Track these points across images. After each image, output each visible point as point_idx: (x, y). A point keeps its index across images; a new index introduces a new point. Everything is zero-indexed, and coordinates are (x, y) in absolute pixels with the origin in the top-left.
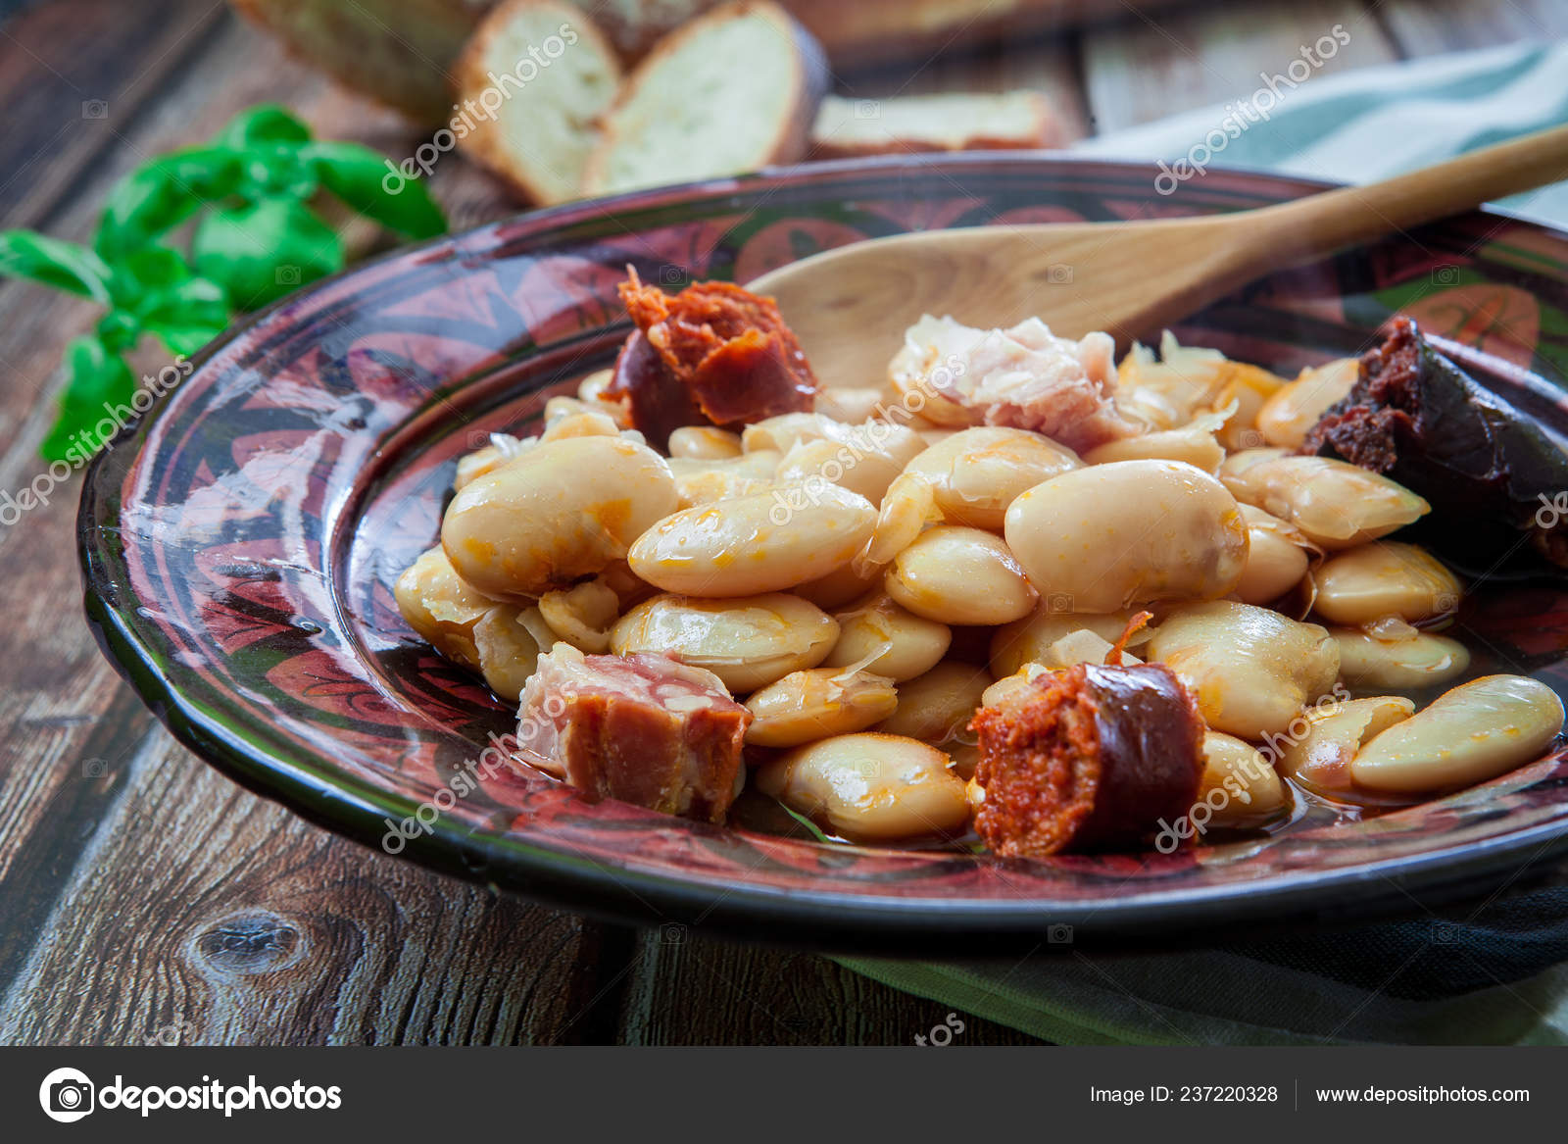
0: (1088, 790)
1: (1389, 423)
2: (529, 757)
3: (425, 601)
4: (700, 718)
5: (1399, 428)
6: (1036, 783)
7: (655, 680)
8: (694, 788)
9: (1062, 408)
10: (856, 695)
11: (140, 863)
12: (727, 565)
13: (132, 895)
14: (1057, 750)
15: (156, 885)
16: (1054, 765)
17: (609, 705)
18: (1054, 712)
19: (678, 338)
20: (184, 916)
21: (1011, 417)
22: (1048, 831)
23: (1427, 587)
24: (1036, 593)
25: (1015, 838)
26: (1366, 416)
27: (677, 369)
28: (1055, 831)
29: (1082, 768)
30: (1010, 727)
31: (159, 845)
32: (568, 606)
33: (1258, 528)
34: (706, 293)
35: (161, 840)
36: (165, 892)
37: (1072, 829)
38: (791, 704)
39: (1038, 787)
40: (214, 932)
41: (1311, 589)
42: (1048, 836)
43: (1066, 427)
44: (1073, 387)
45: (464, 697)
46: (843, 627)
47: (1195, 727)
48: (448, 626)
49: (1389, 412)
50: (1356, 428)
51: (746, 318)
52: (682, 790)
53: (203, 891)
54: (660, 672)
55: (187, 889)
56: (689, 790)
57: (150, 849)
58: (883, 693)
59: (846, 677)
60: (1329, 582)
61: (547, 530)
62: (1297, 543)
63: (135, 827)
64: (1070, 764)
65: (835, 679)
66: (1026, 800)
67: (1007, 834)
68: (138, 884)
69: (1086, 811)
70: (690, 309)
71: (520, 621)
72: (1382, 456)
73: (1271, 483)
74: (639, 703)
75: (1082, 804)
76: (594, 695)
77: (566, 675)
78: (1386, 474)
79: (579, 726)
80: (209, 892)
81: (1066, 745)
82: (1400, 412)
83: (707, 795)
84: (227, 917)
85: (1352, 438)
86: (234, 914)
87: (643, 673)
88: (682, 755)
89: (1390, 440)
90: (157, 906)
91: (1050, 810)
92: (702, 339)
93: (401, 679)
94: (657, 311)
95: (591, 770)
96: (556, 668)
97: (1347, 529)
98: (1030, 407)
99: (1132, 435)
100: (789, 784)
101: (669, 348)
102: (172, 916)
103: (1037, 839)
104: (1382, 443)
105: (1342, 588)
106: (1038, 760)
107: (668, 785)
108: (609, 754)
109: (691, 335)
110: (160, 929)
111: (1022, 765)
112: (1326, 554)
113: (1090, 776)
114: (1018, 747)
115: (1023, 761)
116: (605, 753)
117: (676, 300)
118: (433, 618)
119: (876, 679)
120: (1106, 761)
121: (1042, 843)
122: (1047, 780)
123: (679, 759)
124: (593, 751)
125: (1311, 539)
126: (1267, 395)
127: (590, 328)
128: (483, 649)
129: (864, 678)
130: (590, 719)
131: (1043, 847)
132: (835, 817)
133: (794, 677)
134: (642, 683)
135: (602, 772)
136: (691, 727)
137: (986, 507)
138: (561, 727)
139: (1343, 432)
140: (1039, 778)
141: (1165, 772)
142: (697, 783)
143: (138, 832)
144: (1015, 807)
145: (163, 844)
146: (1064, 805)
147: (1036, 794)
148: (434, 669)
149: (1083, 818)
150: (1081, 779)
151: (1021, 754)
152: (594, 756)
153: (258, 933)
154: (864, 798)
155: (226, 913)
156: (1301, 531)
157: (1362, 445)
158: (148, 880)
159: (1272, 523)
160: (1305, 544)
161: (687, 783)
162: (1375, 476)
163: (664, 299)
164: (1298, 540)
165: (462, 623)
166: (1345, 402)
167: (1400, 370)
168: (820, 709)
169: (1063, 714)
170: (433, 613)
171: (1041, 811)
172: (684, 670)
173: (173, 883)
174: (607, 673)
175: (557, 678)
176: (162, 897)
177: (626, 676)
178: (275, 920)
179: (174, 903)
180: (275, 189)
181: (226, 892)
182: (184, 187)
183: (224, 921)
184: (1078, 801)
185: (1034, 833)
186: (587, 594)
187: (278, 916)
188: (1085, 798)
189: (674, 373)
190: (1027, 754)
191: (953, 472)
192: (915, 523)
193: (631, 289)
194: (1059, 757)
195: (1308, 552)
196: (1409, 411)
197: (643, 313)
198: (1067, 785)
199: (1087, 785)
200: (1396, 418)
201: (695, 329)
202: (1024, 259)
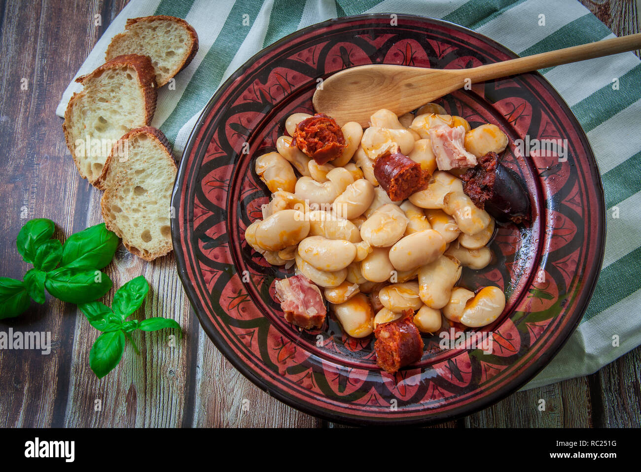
7: (306, 293)
17: (295, 314)
32: (285, 253)
41: (459, 240)
54: (306, 287)
58: (357, 291)
70: (312, 132)
74: (301, 314)
76: (292, 309)
77: (285, 292)
92: (315, 142)
96: (283, 289)
109: (312, 142)
134: (302, 296)
159: (453, 228)
174: (294, 290)
177: (299, 292)
202: (404, 79)
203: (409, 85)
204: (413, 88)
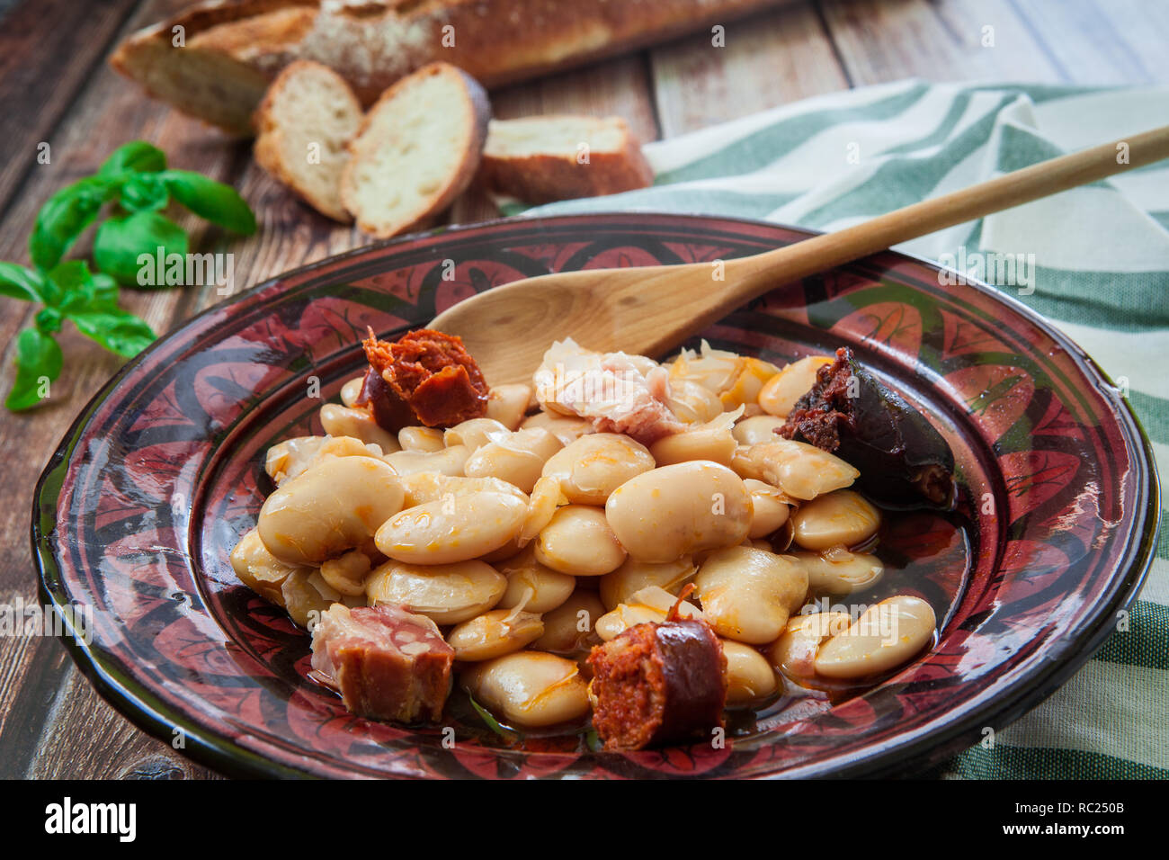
0: (658, 712)
1: (834, 422)
2: (319, 676)
3: (250, 567)
4: (422, 659)
5: (840, 424)
6: (628, 704)
7: (396, 627)
8: (421, 701)
9: (639, 422)
10: (518, 630)
11: (84, 722)
12: (435, 549)
13: (80, 746)
14: (639, 685)
15: (94, 739)
16: (638, 695)
17: (366, 654)
18: (637, 661)
19: (401, 372)
20: (113, 762)
21: (608, 427)
22: (636, 736)
23: (858, 526)
24: (625, 552)
25: (616, 736)
26: (822, 416)
27: (401, 394)
28: (639, 736)
29: (655, 698)
30: (612, 665)
31: (95, 707)
32: (339, 570)
33: (759, 494)
34: (416, 339)
35: (96, 704)
36: (100, 743)
37: (649, 736)
38: (479, 639)
39: (628, 706)
40: (132, 773)
41: (791, 533)
42: (635, 739)
43: (642, 429)
44: (645, 408)
45: (277, 628)
46: (509, 580)
47: (721, 665)
48: (265, 583)
49: (834, 414)
50: (816, 424)
51: (442, 352)
52: (414, 703)
53: (123, 743)
54: (397, 619)
55: (113, 741)
56: (418, 703)
57: (89, 712)
58: (536, 625)
59: (512, 617)
60: (803, 525)
61: (324, 524)
62: (782, 502)
63: (79, 694)
64: (648, 694)
65: (505, 621)
66: (622, 714)
67: (611, 733)
68: (83, 738)
69: (658, 724)
70: (407, 351)
71: (309, 581)
72: (831, 442)
73: (767, 459)
74: (385, 652)
75: (653, 721)
76: (357, 647)
77: (339, 628)
78: (833, 453)
79: (348, 666)
80: (127, 743)
81: (645, 682)
82: (840, 414)
83: (430, 705)
84: (139, 762)
85: (813, 430)
86: (143, 759)
87: (386, 622)
88: (413, 682)
89: (836, 432)
90: (96, 754)
91: (635, 722)
92: (416, 371)
93: (237, 622)
94: (387, 359)
95: (357, 692)
96: (333, 622)
97: (811, 493)
98: (619, 422)
99: (682, 432)
100: (479, 688)
101: (395, 382)
102: (105, 762)
103: (628, 739)
104: (831, 434)
105: (810, 529)
106: (628, 690)
107: (405, 701)
108: (368, 683)
109: (409, 370)
110: (99, 772)
111: (618, 691)
112: (799, 507)
113: (659, 703)
114: (617, 679)
115: (620, 688)
116: (365, 682)
117: (398, 345)
118: (255, 579)
119: (531, 616)
120: (670, 692)
121: (632, 743)
122: (634, 702)
123: (410, 686)
124: (358, 680)
125: (791, 498)
126: (765, 379)
127: (346, 346)
128: (288, 598)
129: (524, 616)
130: (356, 662)
131: (633, 745)
132: (509, 714)
133: (479, 619)
134: (386, 631)
135: (364, 693)
136: (417, 664)
137: (594, 495)
138: (338, 668)
139: (808, 426)
140: (629, 701)
141: (701, 693)
142: (422, 698)
143: (82, 698)
144: (616, 718)
145: (97, 706)
146: (644, 719)
147: (628, 711)
148: (258, 608)
149: (657, 730)
150: (654, 704)
151: (619, 684)
152: (359, 684)
153: (158, 773)
154: (526, 703)
155: (139, 759)
156: (784, 494)
157: (820, 435)
158: (89, 735)
159: (766, 489)
160: (787, 502)
161: (417, 698)
162: (828, 455)
163: (390, 346)
164: (783, 499)
165: (273, 581)
166: (809, 395)
167: (841, 385)
168: (496, 642)
169: (642, 662)
170: (255, 575)
171: (631, 722)
172: (413, 617)
173: (105, 736)
174: (364, 624)
175: (334, 629)
176: (99, 747)
177: (375, 626)
178: (169, 763)
179: (107, 751)
180: (143, 203)
181: (137, 743)
182: (85, 206)
183: (137, 765)
184: (652, 718)
185: (627, 736)
186: (352, 561)
187: (170, 760)
188: (657, 716)
189: (399, 396)
190: (622, 685)
191: (573, 471)
192: (551, 509)
193: (370, 345)
194: (642, 689)
195: (790, 506)
196: (846, 412)
197: (378, 361)
198: (646, 707)
199: (658, 709)
200: (838, 417)
201: (412, 365)
202: (614, 290)
203: (629, 301)
204: (638, 306)
